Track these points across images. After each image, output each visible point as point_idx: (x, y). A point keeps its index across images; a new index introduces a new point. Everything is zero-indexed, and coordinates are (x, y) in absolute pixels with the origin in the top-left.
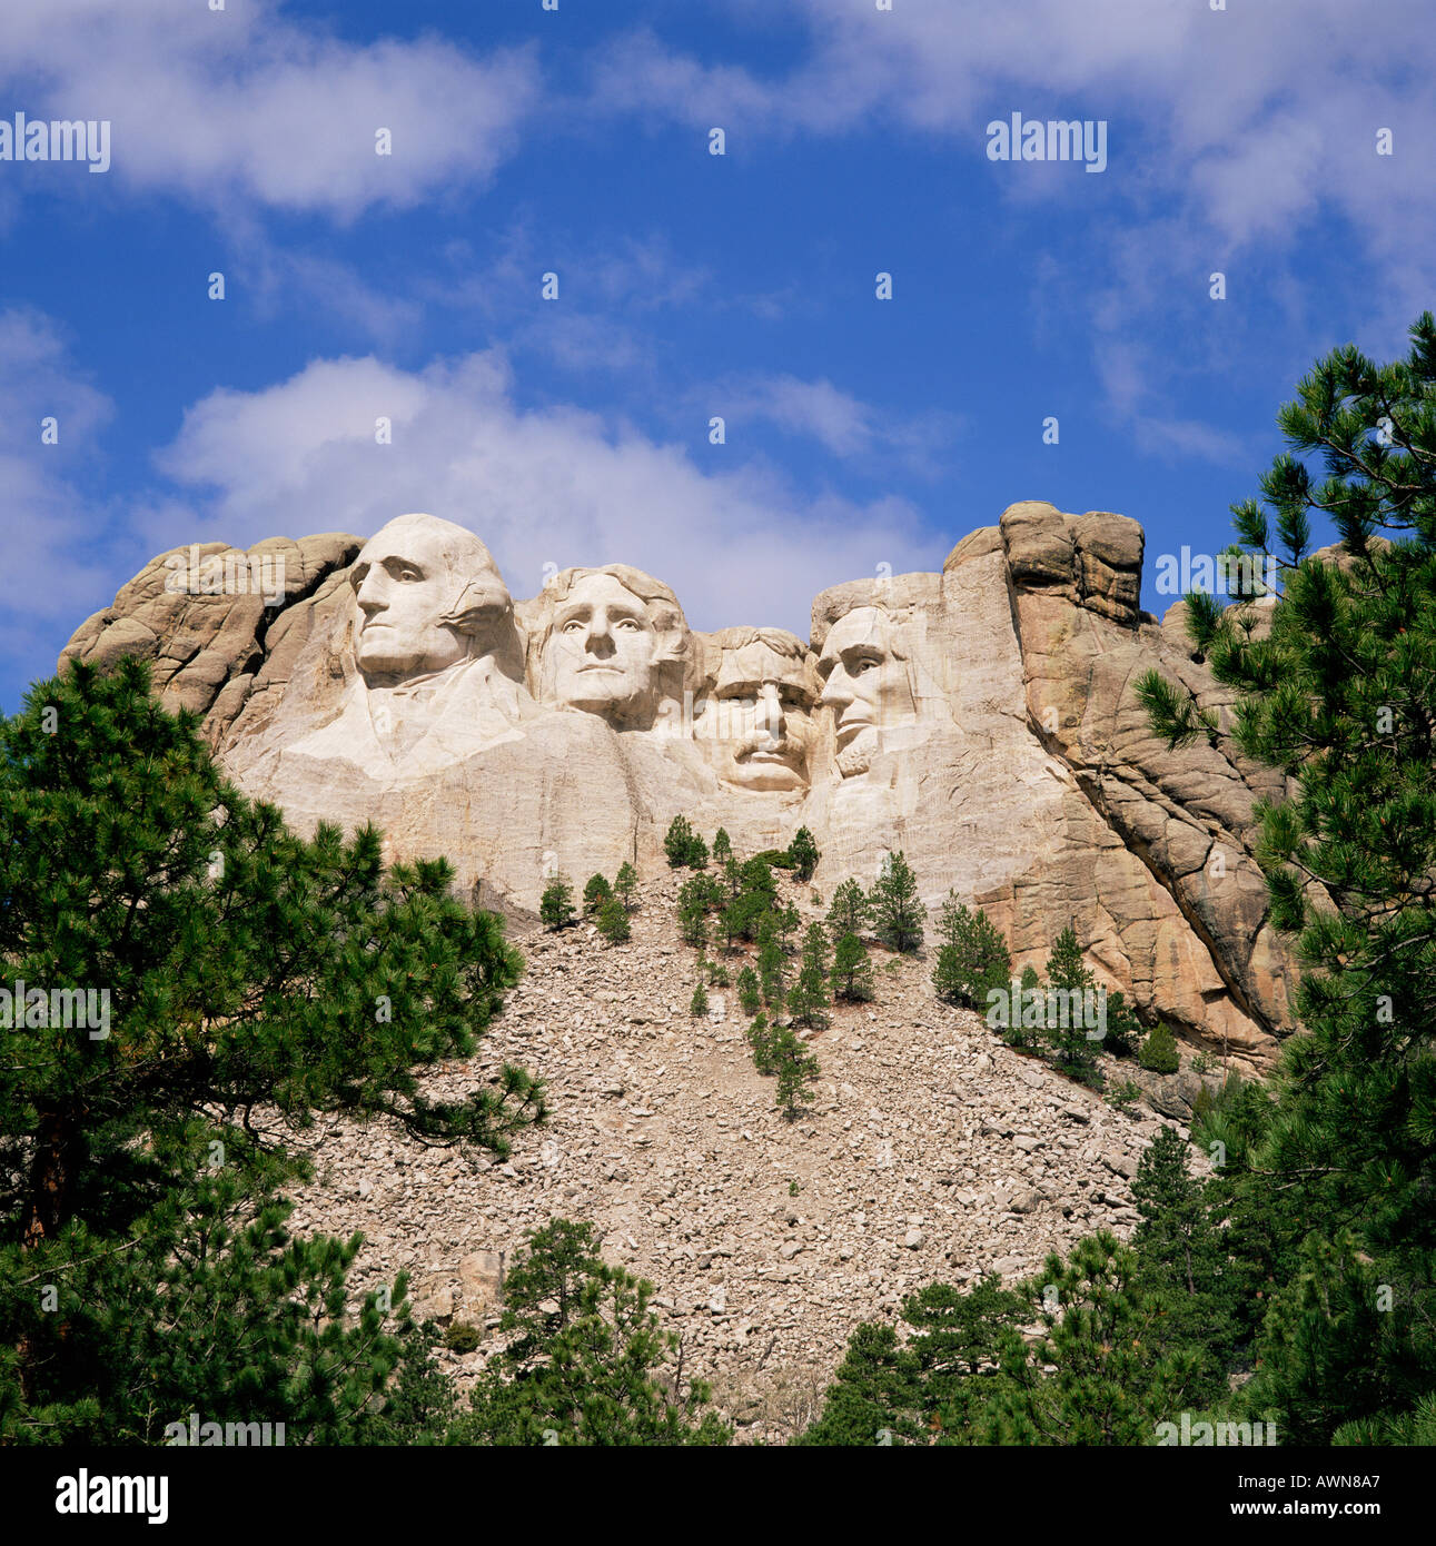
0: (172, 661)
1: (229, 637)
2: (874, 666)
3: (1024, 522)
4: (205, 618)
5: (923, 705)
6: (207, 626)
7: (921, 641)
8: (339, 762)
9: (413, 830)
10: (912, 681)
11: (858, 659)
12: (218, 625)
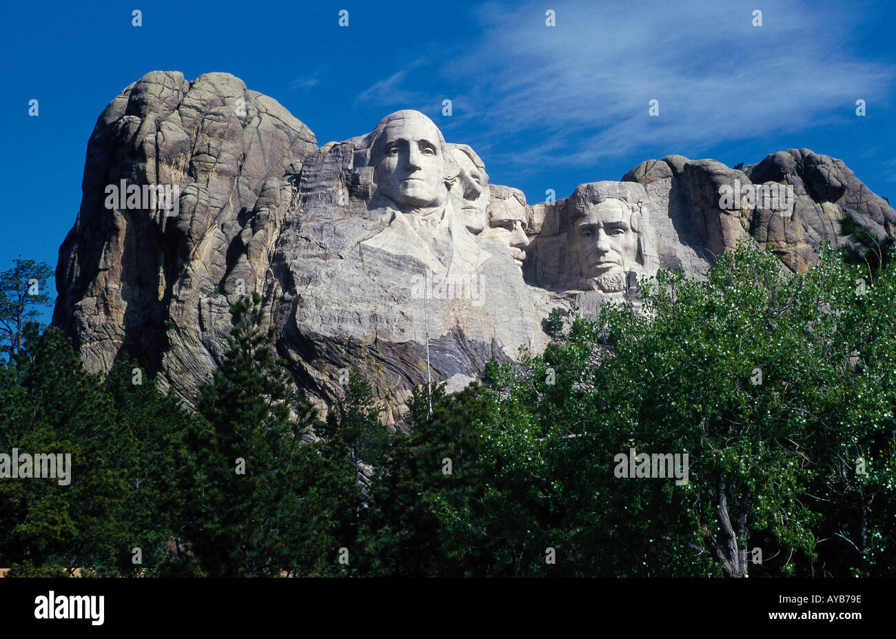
0: (212, 157)
1: (231, 145)
2: (622, 233)
3: (724, 175)
4: (215, 130)
5: (647, 260)
6: (216, 135)
7: (647, 224)
8: (411, 259)
9: (465, 307)
10: (642, 245)
11: (614, 228)
12: (221, 136)
